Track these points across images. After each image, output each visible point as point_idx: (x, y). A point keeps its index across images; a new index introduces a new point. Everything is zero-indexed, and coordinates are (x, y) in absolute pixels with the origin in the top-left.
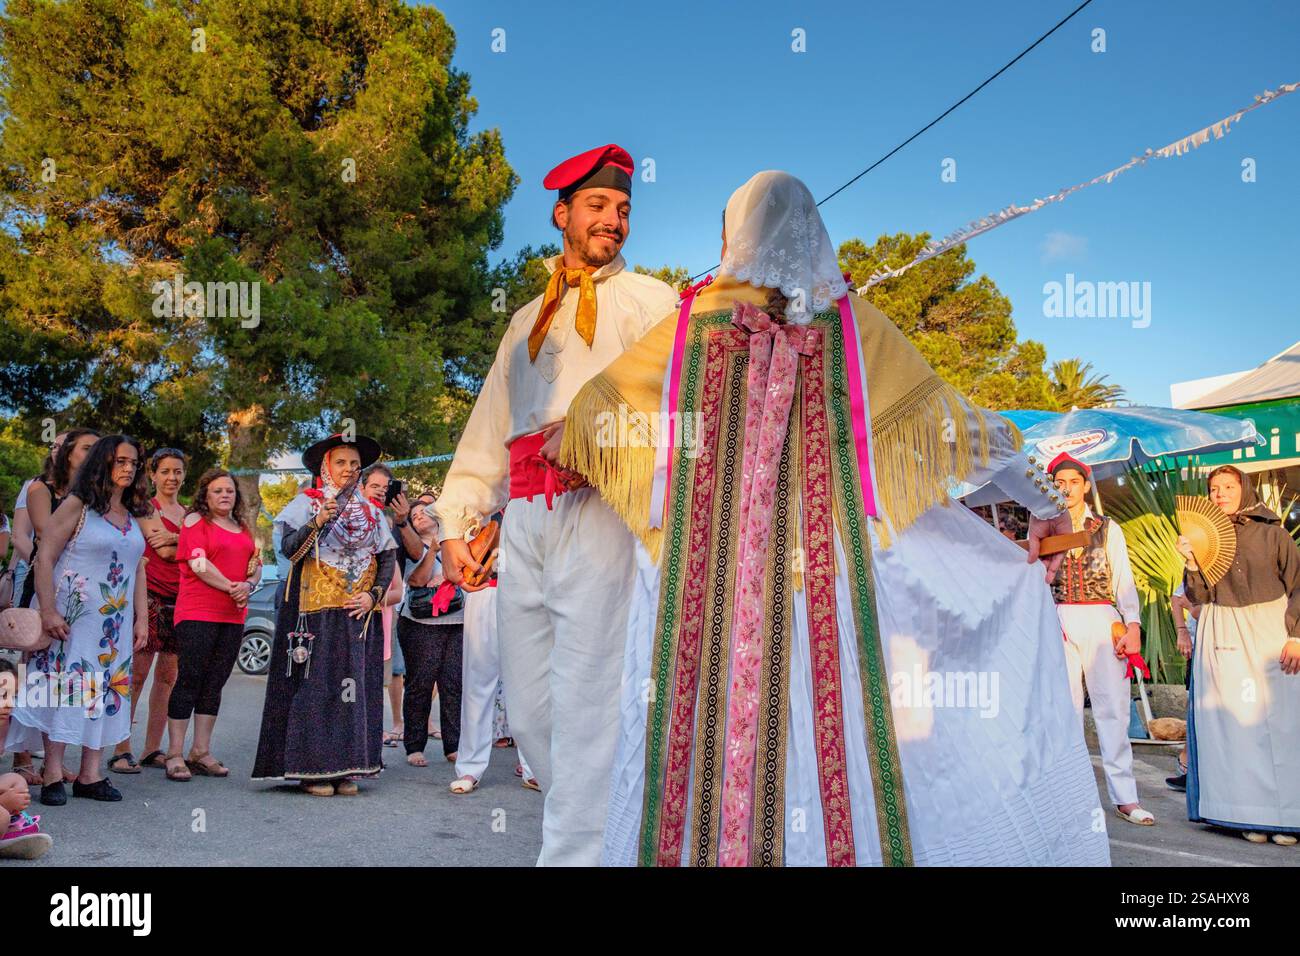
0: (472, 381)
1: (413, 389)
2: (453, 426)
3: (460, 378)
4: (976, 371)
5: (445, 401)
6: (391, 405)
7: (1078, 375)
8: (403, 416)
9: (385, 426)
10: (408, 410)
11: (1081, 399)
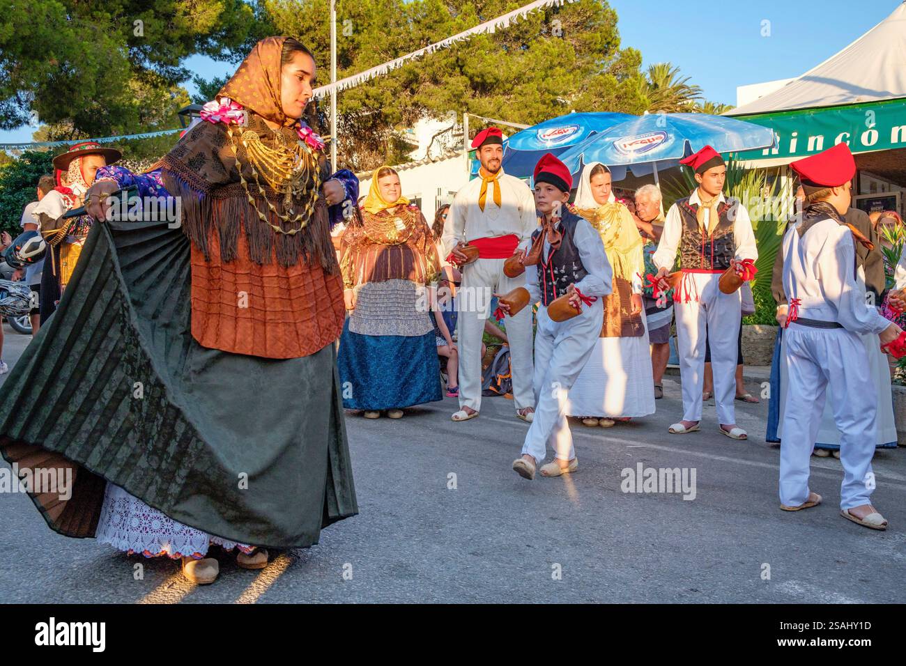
0: (158, 67)
1: (101, 74)
2: (142, 108)
3: (147, 64)
4: (586, 72)
5: (135, 85)
6: (82, 88)
7: (668, 77)
8: (94, 99)
9: (79, 107)
10: (98, 94)
11: (668, 96)
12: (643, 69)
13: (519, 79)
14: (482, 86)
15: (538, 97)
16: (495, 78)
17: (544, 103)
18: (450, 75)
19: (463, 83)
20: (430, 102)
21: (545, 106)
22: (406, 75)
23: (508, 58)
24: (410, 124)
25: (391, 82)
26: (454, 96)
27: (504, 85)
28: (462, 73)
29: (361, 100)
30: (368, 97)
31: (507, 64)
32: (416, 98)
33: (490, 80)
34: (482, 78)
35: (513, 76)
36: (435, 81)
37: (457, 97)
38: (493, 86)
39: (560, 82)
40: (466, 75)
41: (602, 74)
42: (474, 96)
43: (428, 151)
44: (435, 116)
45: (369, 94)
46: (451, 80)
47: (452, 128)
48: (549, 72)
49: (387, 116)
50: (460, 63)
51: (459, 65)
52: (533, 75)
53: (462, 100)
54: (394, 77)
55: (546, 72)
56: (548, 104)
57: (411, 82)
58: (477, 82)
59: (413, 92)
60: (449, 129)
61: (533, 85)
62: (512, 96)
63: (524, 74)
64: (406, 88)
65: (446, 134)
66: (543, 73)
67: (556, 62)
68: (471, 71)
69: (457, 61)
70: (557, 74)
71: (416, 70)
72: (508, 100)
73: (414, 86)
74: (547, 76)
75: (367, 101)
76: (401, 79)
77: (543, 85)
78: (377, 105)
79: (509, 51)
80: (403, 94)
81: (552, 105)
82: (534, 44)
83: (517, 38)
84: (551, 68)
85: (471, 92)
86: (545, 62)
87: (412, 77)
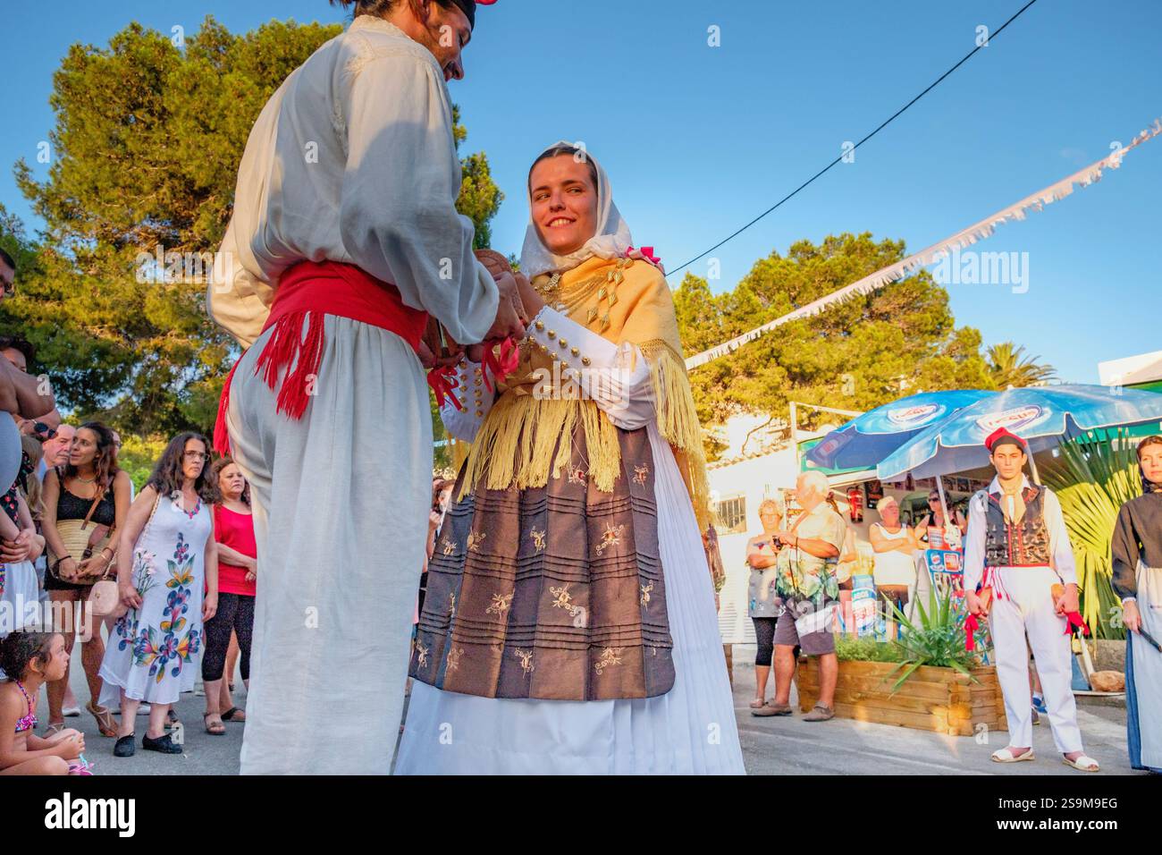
4: (918, 355)
7: (1012, 357)
11: (1015, 378)
13: (842, 367)
14: (801, 377)
15: (865, 385)
16: (815, 368)
17: (873, 391)
18: (765, 367)
19: (780, 373)
20: (743, 397)
21: (874, 395)
22: (717, 369)
23: (828, 345)
24: (722, 421)
25: (701, 378)
26: (771, 388)
27: (826, 375)
28: (778, 364)
32: (728, 392)
33: (809, 369)
34: (801, 368)
35: (835, 364)
36: (750, 374)
37: (774, 389)
38: (812, 376)
39: (889, 368)
40: (783, 366)
41: (937, 356)
42: (792, 387)
43: (743, 449)
44: (749, 412)
46: (767, 372)
47: (769, 423)
48: (876, 358)
50: (775, 354)
51: (774, 356)
52: (858, 361)
53: (779, 393)
54: (704, 372)
55: (872, 357)
56: (877, 392)
57: (722, 376)
58: (795, 373)
59: (725, 387)
60: (765, 425)
61: (859, 372)
62: (835, 385)
63: (848, 361)
64: (718, 382)
65: (761, 431)
66: (869, 359)
67: (882, 347)
68: (787, 362)
69: (772, 351)
70: (884, 359)
71: (728, 364)
72: (831, 390)
73: (726, 380)
74: (873, 362)
76: (711, 374)
77: (870, 371)
79: (828, 338)
80: (715, 389)
81: (881, 393)
82: (856, 330)
83: (837, 325)
84: (877, 353)
85: (788, 383)
86: (870, 347)
87: (722, 371)
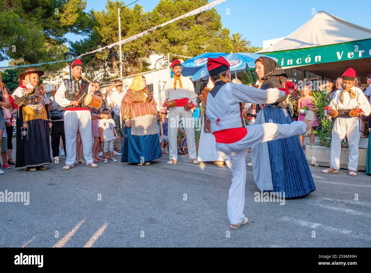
0: (55, 38)
1: (34, 40)
2: (50, 53)
3: (51, 36)
4: (210, 37)
5: (47, 44)
6: (27, 46)
7: (239, 38)
8: (32, 50)
9: (25, 53)
10: (33, 48)
11: (239, 45)
12: (230, 35)
13: (187, 40)
14: (174, 43)
15: (193, 46)
16: (178, 40)
17: (196, 48)
18: (162, 38)
19: (167, 41)
20: (155, 48)
21: (196, 49)
22: (146, 39)
23: (183, 32)
24: (148, 56)
25: (141, 42)
26: (164, 46)
27: (181, 42)
28: (166, 38)
29: (130, 48)
30: (132, 47)
31: (182, 35)
32: (150, 47)
33: (176, 40)
34: (174, 40)
35: (184, 39)
36: (157, 41)
37: (165, 46)
38: (177, 42)
39: (201, 40)
40: (168, 39)
41: (216, 37)
42: (171, 46)
43: (155, 66)
44: (157, 53)
45: (133, 46)
46: (163, 40)
47: (163, 57)
48: (197, 37)
49: (140, 54)
51: (165, 35)
52: (192, 38)
53: (166, 47)
54: (142, 40)
55: (196, 37)
56: (197, 48)
57: (148, 41)
58: (172, 41)
59: (149, 45)
60: (162, 58)
61: (192, 42)
62: (184, 46)
63: (189, 38)
64: (146, 43)
65: (161, 60)
66: (195, 37)
67: (199, 34)
68: (169, 37)
69: (164, 34)
70: (200, 38)
71: (150, 37)
73: (149, 43)
74: (196, 38)
75: (132, 48)
76: (144, 40)
77: (195, 42)
78: (136, 50)
79: (183, 30)
80: (145, 46)
81: (199, 49)
82: (192, 27)
83: (186, 25)
84: (198, 35)
85: (169, 45)
86: (196, 33)
87: (148, 39)
